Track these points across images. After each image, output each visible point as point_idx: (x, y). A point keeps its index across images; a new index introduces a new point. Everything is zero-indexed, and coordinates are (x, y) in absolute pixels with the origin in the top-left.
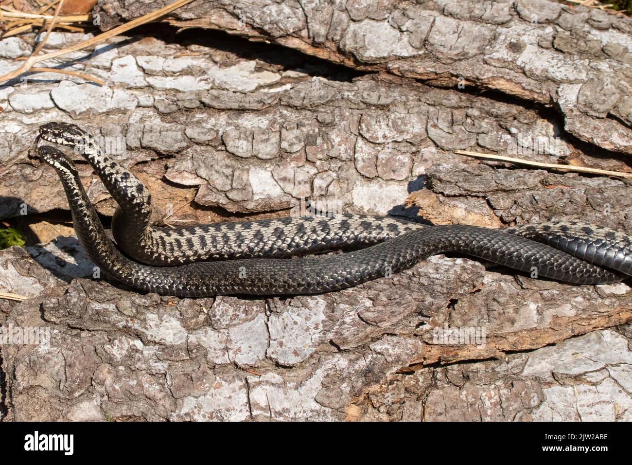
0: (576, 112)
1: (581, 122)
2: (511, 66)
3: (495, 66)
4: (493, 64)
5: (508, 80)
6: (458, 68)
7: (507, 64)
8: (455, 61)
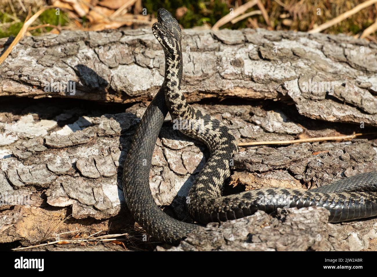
0: (303, 100)
1: (308, 105)
2: (241, 77)
3: (230, 79)
4: (229, 78)
5: (241, 88)
6: (205, 86)
7: (238, 76)
8: (201, 81)
